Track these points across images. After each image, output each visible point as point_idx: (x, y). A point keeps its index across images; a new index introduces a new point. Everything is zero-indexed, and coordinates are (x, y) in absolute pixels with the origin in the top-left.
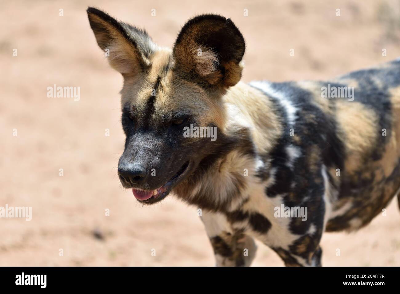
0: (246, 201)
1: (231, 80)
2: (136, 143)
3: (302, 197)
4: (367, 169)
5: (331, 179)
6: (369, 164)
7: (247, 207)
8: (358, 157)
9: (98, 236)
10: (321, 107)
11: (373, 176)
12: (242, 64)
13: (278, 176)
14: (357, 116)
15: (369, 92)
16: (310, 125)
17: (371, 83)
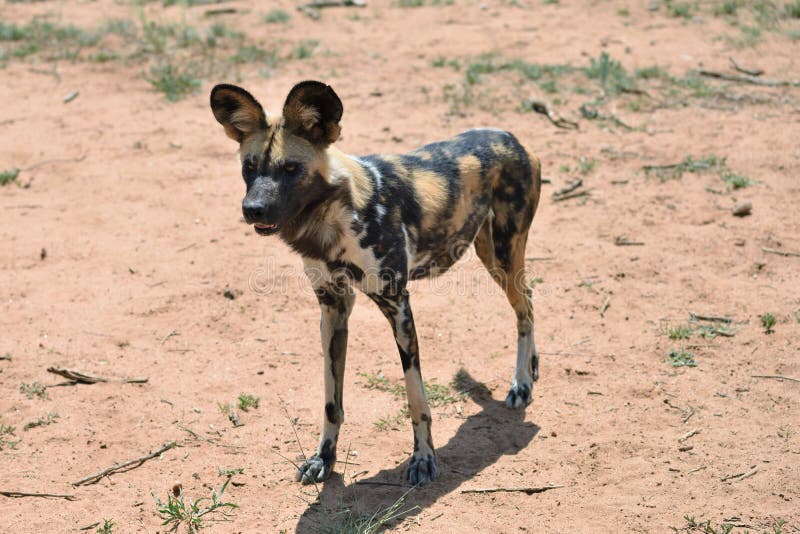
0: (344, 251)
1: (332, 137)
2: (257, 185)
3: (388, 249)
4: (440, 226)
5: (410, 235)
6: (442, 223)
7: (344, 258)
8: (432, 216)
9: (229, 295)
10: (401, 176)
11: (446, 231)
12: (341, 123)
13: (369, 230)
14: (431, 183)
15: (440, 162)
16: (392, 189)
17: (442, 154)
